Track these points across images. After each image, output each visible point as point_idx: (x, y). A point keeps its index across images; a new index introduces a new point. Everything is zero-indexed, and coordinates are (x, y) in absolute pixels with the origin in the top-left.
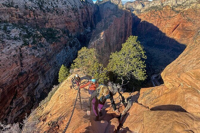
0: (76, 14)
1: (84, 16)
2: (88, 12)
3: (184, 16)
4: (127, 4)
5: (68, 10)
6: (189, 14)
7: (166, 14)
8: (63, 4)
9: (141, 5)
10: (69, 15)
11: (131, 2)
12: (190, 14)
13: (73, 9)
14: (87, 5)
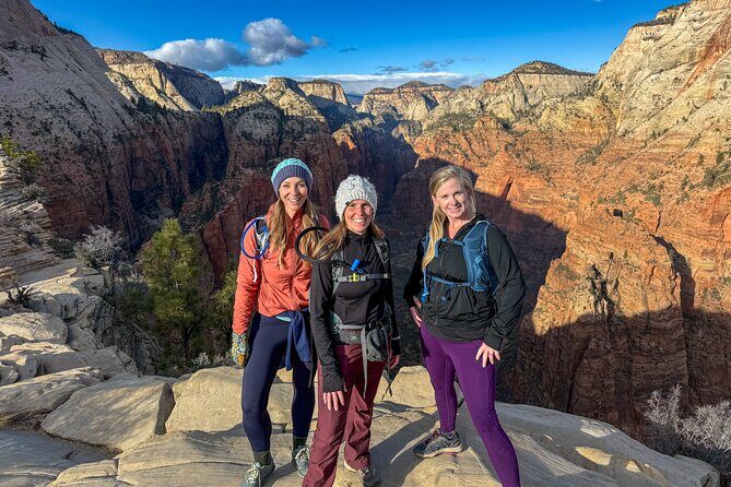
0: (95, 166)
1: (140, 168)
2: (163, 151)
3: (518, 156)
4: (372, 96)
5: (56, 155)
6: (531, 147)
7: (486, 143)
8: (35, 134)
9: (423, 103)
10: (59, 175)
11: (389, 92)
12: (534, 147)
13: (81, 150)
14: (158, 122)
